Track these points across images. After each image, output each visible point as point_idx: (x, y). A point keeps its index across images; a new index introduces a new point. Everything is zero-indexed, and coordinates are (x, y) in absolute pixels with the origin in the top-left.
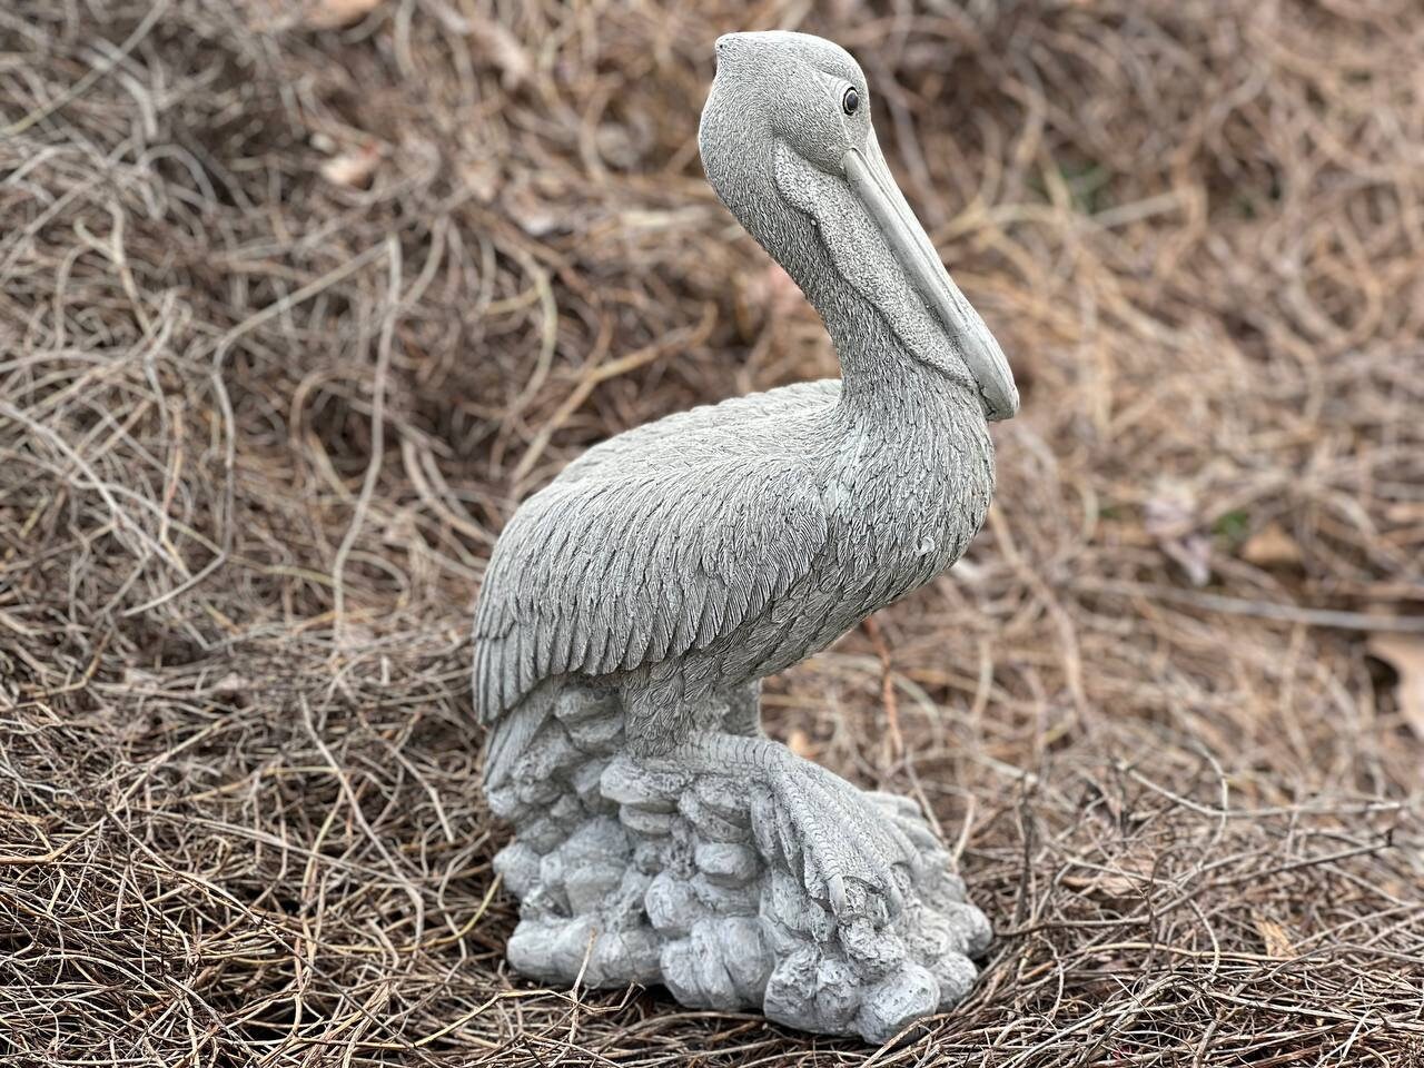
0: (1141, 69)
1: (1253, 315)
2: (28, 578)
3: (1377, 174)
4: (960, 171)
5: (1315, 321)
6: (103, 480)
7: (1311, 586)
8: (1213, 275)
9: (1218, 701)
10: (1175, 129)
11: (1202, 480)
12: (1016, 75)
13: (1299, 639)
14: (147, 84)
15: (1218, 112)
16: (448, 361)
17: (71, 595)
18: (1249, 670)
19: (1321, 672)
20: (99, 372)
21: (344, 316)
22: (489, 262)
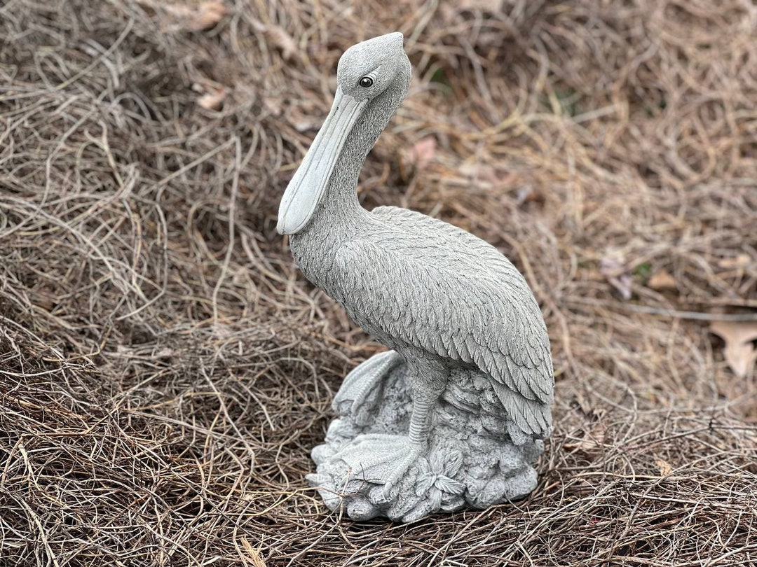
0: (597, 43)
1: (653, 166)
2: (69, 301)
3: (713, 95)
4: (507, 95)
5: (683, 169)
6: (104, 255)
7: (682, 299)
8: (633, 146)
9: (637, 356)
10: (614, 74)
11: (628, 248)
12: (534, 48)
13: (676, 325)
14: (114, 62)
15: (634, 65)
16: (262, 195)
17: (91, 310)
18: (651, 341)
19: (687, 342)
20: (100, 203)
21: (212, 174)
22: (280, 145)
